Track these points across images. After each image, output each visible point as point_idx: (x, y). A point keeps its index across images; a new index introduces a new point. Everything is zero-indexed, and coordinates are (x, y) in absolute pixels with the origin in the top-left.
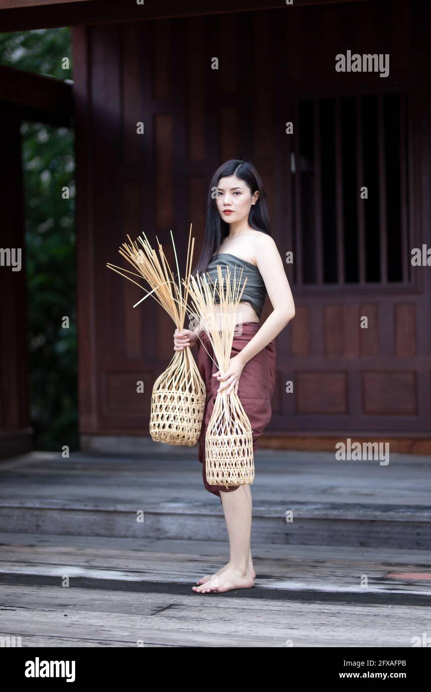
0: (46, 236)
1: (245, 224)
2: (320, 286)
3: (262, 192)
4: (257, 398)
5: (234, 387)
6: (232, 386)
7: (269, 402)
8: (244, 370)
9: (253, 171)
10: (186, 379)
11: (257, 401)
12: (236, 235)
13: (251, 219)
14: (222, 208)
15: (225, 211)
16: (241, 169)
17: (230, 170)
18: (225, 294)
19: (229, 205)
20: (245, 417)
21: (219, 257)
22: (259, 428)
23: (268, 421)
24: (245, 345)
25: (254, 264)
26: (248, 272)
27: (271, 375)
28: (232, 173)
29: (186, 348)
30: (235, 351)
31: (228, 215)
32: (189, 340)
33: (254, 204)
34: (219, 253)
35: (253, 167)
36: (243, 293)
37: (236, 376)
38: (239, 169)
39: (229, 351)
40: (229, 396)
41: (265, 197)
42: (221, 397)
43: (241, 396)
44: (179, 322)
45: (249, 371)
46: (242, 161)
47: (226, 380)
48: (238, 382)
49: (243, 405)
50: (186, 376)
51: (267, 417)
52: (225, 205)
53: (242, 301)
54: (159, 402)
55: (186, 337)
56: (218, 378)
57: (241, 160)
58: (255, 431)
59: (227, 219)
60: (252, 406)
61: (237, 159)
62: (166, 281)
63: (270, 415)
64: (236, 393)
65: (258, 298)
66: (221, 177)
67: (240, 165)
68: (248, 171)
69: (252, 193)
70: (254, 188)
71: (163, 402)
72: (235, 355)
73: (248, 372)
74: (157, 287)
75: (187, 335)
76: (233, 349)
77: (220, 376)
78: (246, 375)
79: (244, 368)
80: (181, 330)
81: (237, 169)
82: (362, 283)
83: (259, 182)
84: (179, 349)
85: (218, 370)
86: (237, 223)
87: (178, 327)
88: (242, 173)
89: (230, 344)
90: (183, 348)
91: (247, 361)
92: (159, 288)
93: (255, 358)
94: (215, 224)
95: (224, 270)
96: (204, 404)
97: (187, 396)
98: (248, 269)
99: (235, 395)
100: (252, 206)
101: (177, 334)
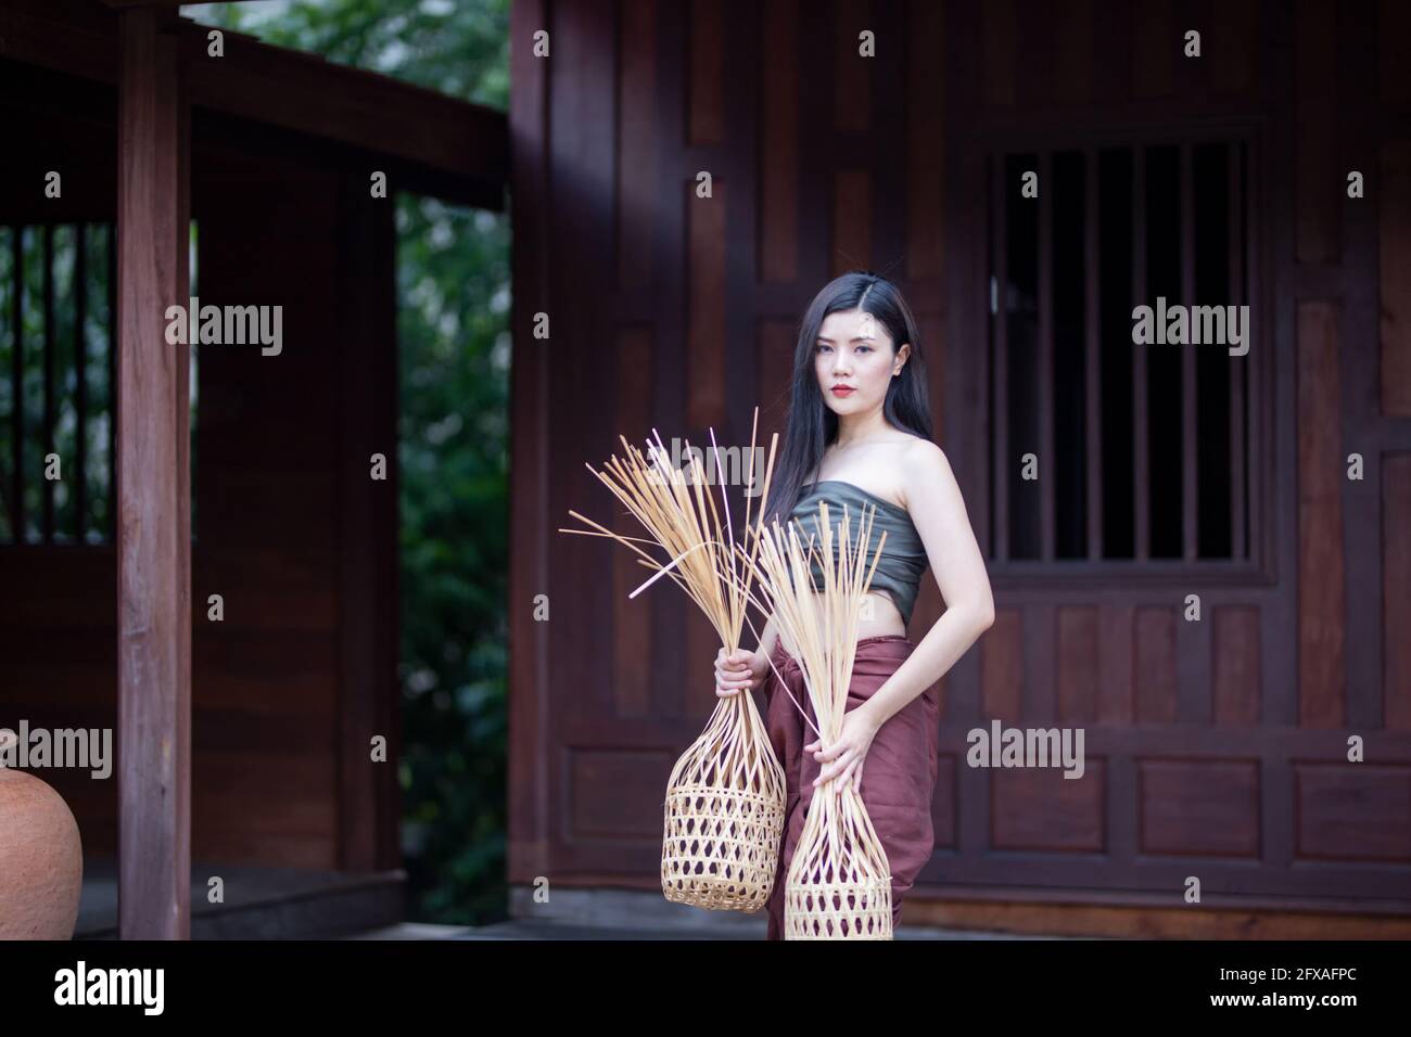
0: (445, 451)
1: (878, 416)
2: (1047, 564)
3: (916, 348)
4: (903, 805)
5: (853, 775)
6: (846, 775)
7: (929, 815)
8: (877, 742)
9: (898, 299)
10: (745, 760)
11: (901, 811)
12: (856, 441)
13: (890, 406)
14: (827, 381)
15: (834, 389)
16: (874, 295)
17: (850, 297)
18: (836, 572)
19: (846, 374)
20: (875, 846)
21: (820, 488)
22: (906, 873)
23: (925, 859)
24: (878, 686)
25: (901, 506)
26: (888, 523)
27: (931, 757)
28: (854, 305)
29: (743, 691)
30: (856, 698)
31: (843, 397)
32: (750, 672)
33: (897, 373)
34: (820, 480)
35: (897, 290)
36: (876, 570)
37: (857, 751)
38: (868, 296)
39: (842, 698)
40: (839, 795)
41: (922, 357)
42: (821, 800)
43: (868, 799)
44: (730, 633)
45: (889, 744)
46: (873, 279)
47: (835, 760)
48: (861, 767)
49: (872, 820)
50: (746, 752)
51: (923, 848)
52: (836, 375)
53: (874, 587)
54: (685, 813)
55: (744, 666)
56: (817, 755)
57: (872, 274)
58: (897, 879)
59: (839, 405)
60: (891, 823)
61: (863, 273)
62: (705, 541)
63: (928, 845)
64: (856, 790)
65: (907, 582)
66: (828, 312)
67: (871, 286)
68: (888, 300)
69: (896, 349)
70: (899, 337)
71: (695, 813)
72: (857, 706)
73: (884, 746)
74: (683, 556)
75: (746, 662)
76: (851, 694)
77: (821, 751)
78: (882, 752)
79: (877, 735)
80: (733, 651)
81: (864, 296)
82: (1142, 560)
83: (911, 327)
84: (729, 692)
85: (816, 738)
86: (859, 415)
87: (725, 642)
88: (875, 305)
89: (844, 683)
90: (736, 691)
91: (883, 721)
92: (688, 557)
93: (900, 716)
94: (813, 417)
95: (835, 518)
96: (783, 817)
97: (748, 799)
98: (887, 517)
99: (854, 794)
100: (894, 378)
101: (723, 657)
